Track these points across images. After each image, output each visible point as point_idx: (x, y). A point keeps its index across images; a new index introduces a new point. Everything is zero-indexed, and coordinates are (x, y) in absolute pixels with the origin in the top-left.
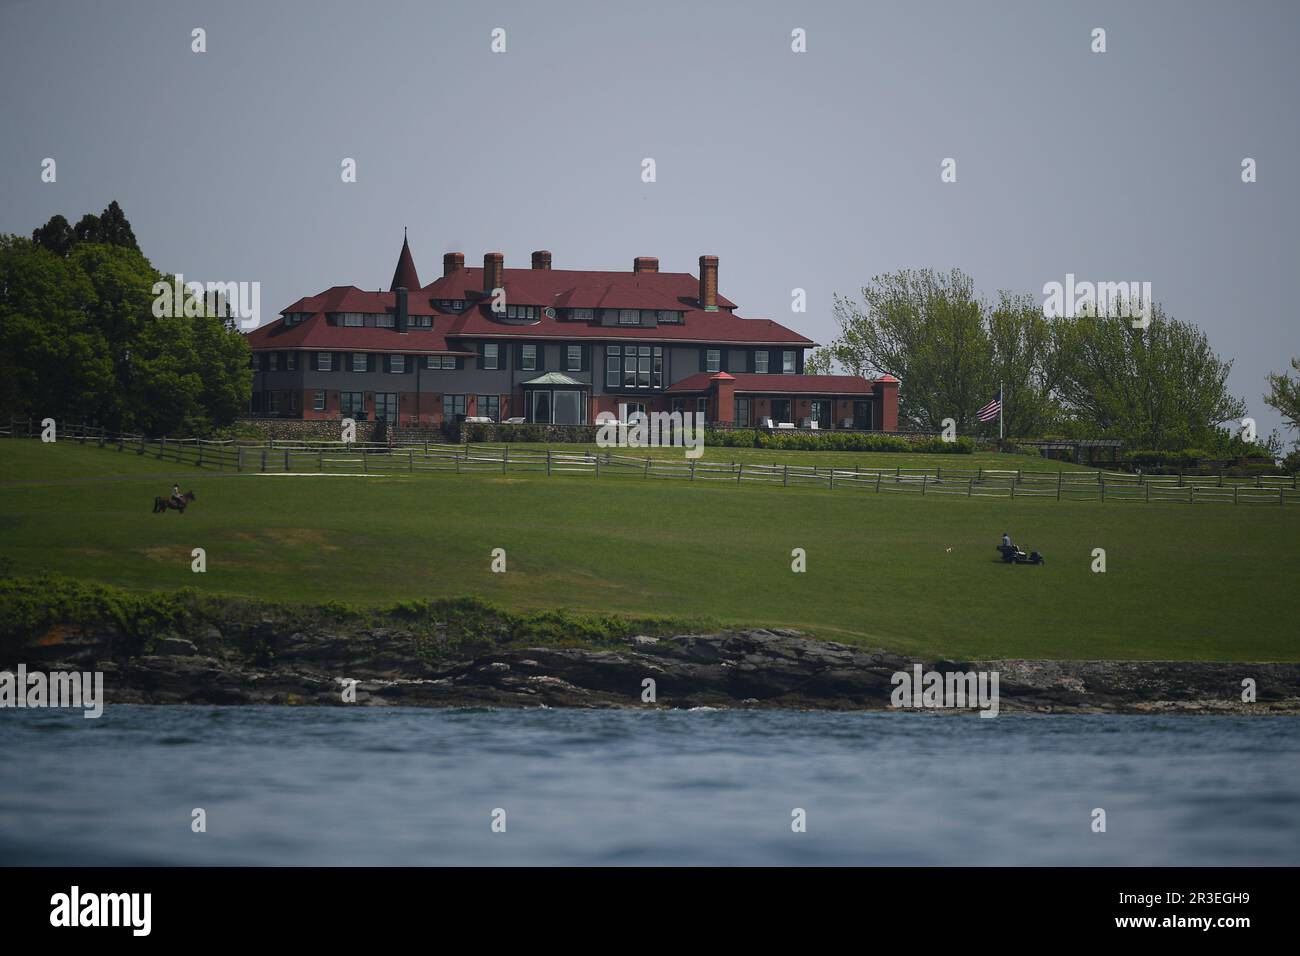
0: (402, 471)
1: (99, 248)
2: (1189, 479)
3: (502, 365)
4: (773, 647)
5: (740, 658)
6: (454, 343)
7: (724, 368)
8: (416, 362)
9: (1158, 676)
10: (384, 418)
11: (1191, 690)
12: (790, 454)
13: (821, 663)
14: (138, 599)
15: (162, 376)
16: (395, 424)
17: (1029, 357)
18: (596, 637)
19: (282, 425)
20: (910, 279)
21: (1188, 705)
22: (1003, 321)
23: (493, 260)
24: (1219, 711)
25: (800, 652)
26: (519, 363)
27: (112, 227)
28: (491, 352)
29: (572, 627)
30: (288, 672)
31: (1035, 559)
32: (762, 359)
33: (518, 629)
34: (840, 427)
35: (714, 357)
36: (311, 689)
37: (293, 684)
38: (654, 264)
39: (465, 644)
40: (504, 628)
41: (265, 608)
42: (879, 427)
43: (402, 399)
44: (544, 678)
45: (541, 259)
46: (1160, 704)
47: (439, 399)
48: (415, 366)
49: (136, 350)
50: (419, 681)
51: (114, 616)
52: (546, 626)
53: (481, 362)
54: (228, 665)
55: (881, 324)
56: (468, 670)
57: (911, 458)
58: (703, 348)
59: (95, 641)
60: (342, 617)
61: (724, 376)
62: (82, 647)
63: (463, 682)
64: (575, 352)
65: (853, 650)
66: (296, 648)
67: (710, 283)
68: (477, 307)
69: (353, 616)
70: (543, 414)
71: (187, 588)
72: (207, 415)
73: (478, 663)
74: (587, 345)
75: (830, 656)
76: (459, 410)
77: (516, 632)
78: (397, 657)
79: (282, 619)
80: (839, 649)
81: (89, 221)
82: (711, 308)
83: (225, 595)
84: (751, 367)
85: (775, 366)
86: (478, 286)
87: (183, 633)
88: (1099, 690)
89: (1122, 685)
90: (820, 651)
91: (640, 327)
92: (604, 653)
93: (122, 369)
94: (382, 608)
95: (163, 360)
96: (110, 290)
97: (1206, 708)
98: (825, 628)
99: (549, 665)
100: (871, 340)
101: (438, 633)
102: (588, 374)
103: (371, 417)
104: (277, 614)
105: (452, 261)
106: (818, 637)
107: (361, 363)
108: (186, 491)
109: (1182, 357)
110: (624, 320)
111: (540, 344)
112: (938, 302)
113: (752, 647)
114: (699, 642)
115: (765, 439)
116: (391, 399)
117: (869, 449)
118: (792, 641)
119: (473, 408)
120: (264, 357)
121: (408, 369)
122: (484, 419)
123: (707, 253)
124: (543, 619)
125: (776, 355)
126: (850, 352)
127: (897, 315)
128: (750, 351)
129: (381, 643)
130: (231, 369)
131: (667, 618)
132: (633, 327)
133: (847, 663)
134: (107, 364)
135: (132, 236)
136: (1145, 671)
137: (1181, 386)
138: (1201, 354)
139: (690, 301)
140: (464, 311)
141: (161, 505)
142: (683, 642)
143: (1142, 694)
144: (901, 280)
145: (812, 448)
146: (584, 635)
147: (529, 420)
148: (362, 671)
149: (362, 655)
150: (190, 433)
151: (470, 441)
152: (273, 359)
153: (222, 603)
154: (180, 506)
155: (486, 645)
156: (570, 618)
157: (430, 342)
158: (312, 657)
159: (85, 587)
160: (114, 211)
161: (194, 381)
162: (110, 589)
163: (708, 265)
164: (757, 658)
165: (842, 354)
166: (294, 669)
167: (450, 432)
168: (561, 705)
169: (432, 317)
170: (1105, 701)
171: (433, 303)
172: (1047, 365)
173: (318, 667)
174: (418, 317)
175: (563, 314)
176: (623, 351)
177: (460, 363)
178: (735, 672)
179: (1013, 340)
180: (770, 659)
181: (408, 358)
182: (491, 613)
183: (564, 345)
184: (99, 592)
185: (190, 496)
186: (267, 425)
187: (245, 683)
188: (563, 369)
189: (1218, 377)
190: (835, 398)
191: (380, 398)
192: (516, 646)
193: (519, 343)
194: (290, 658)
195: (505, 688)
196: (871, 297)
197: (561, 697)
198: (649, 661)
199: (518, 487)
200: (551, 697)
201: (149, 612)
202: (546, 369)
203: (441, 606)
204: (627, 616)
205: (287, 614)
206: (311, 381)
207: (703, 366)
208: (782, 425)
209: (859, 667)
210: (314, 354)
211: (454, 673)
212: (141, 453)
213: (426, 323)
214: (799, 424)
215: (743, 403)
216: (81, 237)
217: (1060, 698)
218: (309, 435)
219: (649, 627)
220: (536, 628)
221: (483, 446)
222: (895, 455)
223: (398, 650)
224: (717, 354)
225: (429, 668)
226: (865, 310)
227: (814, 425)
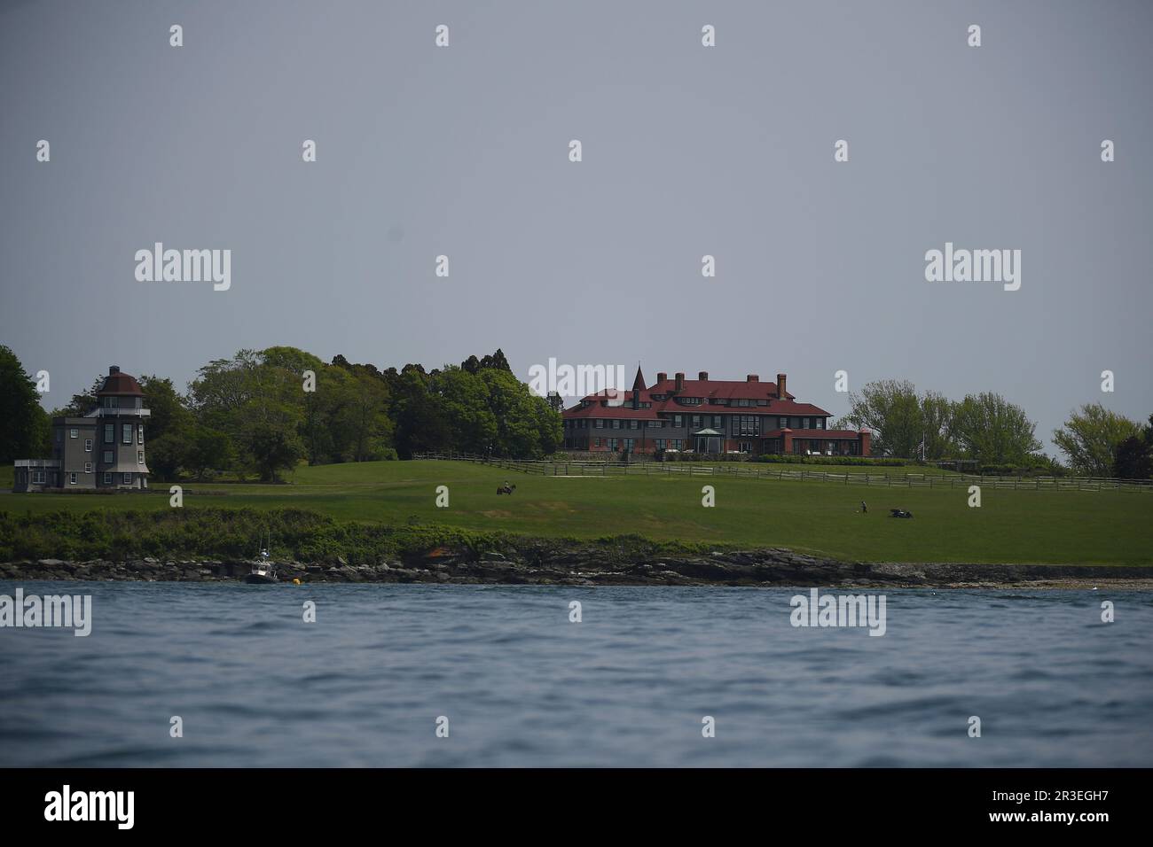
0: (621, 474)
1: (492, 371)
2: (1005, 478)
3: (683, 426)
4: (777, 557)
5: (761, 562)
6: (661, 415)
7: (788, 427)
8: (643, 424)
9: (961, 570)
10: (627, 450)
11: (976, 578)
12: (817, 466)
13: (800, 565)
14: (478, 535)
15: (520, 431)
16: (632, 452)
17: (941, 420)
18: (694, 553)
19: (578, 453)
20: (884, 385)
21: (973, 585)
22: (928, 404)
23: (680, 376)
24: (988, 587)
25: (790, 559)
26: (691, 424)
27: (498, 361)
28: (678, 419)
29: (682, 547)
30: (548, 569)
31: (908, 515)
32: (807, 422)
33: (657, 549)
34: (842, 454)
35: (784, 421)
36: (559, 577)
37: (550, 575)
38: (757, 378)
39: (632, 556)
40: (651, 549)
41: (538, 539)
42: (861, 454)
43: (636, 441)
44: (667, 572)
45: (703, 376)
46: (961, 584)
47: (654, 441)
48: (642, 425)
49: (508, 418)
50: (610, 573)
51: (466, 543)
52: (671, 547)
53: (674, 424)
54: (520, 566)
55: (871, 406)
56: (633, 568)
57: (874, 468)
58: (778, 417)
59: (457, 554)
60: (574, 543)
61: (788, 430)
62: (451, 557)
63: (629, 574)
64: (718, 420)
65: (815, 559)
66: (552, 558)
67: (783, 387)
68: (671, 399)
69: (579, 543)
70: (703, 448)
71: (501, 530)
72: (543, 449)
73: (638, 565)
74: (723, 416)
75: (804, 561)
76: (663, 446)
77: (656, 550)
78: (600, 562)
79: (546, 544)
80: (809, 558)
81: (487, 358)
82: (783, 399)
83: (519, 533)
84: (801, 426)
85: (813, 426)
86: (672, 388)
87: (499, 551)
88: (931, 577)
89: (943, 575)
90: (800, 559)
91: (748, 407)
92: (697, 560)
93: (502, 428)
94: (593, 539)
95: (521, 423)
96: (496, 390)
97: (982, 586)
98: (803, 548)
99: (670, 565)
100: (866, 413)
101: (620, 551)
102: (723, 429)
103: (621, 450)
104: (543, 542)
105: (661, 377)
106: (799, 552)
107: (617, 424)
108: (512, 484)
109: (1013, 421)
110: (741, 404)
111: (702, 416)
112: (897, 395)
113: (767, 557)
114: (742, 554)
115: (806, 459)
116: (631, 441)
117: (855, 464)
118: (785, 554)
119: (670, 445)
120: (572, 421)
121: (639, 427)
122: (675, 451)
123: (781, 373)
124: (669, 544)
125: (813, 420)
126: (857, 419)
127: (878, 402)
128: (801, 418)
129: (591, 555)
130: (554, 427)
131: (727, 543)
132: (745, 407)
133: (812, 564)
134: (495, 426)
135: (508, 365)
136: (954, 568)
137: (1013, 434)
138: (1022, 420)
139: (773, 395)
140: (666, 400)
141: (500, 491)
142: (734, 555)
143: (952, 580)
144: (880, 385)
145: (828, 464)
146: (688, 551)
147: (696, 450)
148: (584, 569)
149: (584, 561)
150: (534, 457)
151: (667, 461)
152: (576, 423)
153: (518, 537)
154: (509, 491)
155: (642, 556)
156: (681, 544)
157: (649, 414)
158: (560, 562)
159: (453, 529)
160: (499, 354)
161: (536, 433)
162: (465, 530)
163: (781, 378)
164: (769, 562)
165: (852, 420)
166: (551, 568)
167: (658, 457)
168: (676, 584)
169: (650, 403)
170: (934, 582)
171: (651, 396)
172: (950, 425)
173: (562, 566)
174: (644, 403)
175: (712, 401)
176: (741, 419)
177: (664, 424)
178: (759, 569)
179: (933, 412)
180: (776, 563)
181: (639, 422)
182: (644, 541)
183: (713, 415)
184: (459, 531)
185: (514, 487)
186: (571, 454)
187: (527, 574)
188: (712, 427)
189: (1030, 432)
190: (840, 440)
191: (626, 441)
192: (656, 557)
193: (691, 415)
194: (549, 563)
195: (651, 577)
196: (866, 394)
197: (676, 581)
198: (718, 563)
199: (675, 482)
200: (671, 582)
201: (483, 541)
202: (705, 426)
203: (621, 538)
204: (708, 543)
205: (547, 541)
206: (593, 433)
207: (779, 425)
208: (814, 453)
209: (818, 567)
210: (595, 420)
211: (627, 569)
212: (500, 467)
213: (648, 405)
214: (823, 453)
215: (797, 443)
216: (484, 366)
217: (913, 581)
218: (591, 458)
219: (718, 548)
220: (666, 548)
221: (673, 463)
222: (866, 467)
223: (600, 559)
224: (785, 420)
225: (615, 567)
226: (863, 399)
227: (830, 453)
